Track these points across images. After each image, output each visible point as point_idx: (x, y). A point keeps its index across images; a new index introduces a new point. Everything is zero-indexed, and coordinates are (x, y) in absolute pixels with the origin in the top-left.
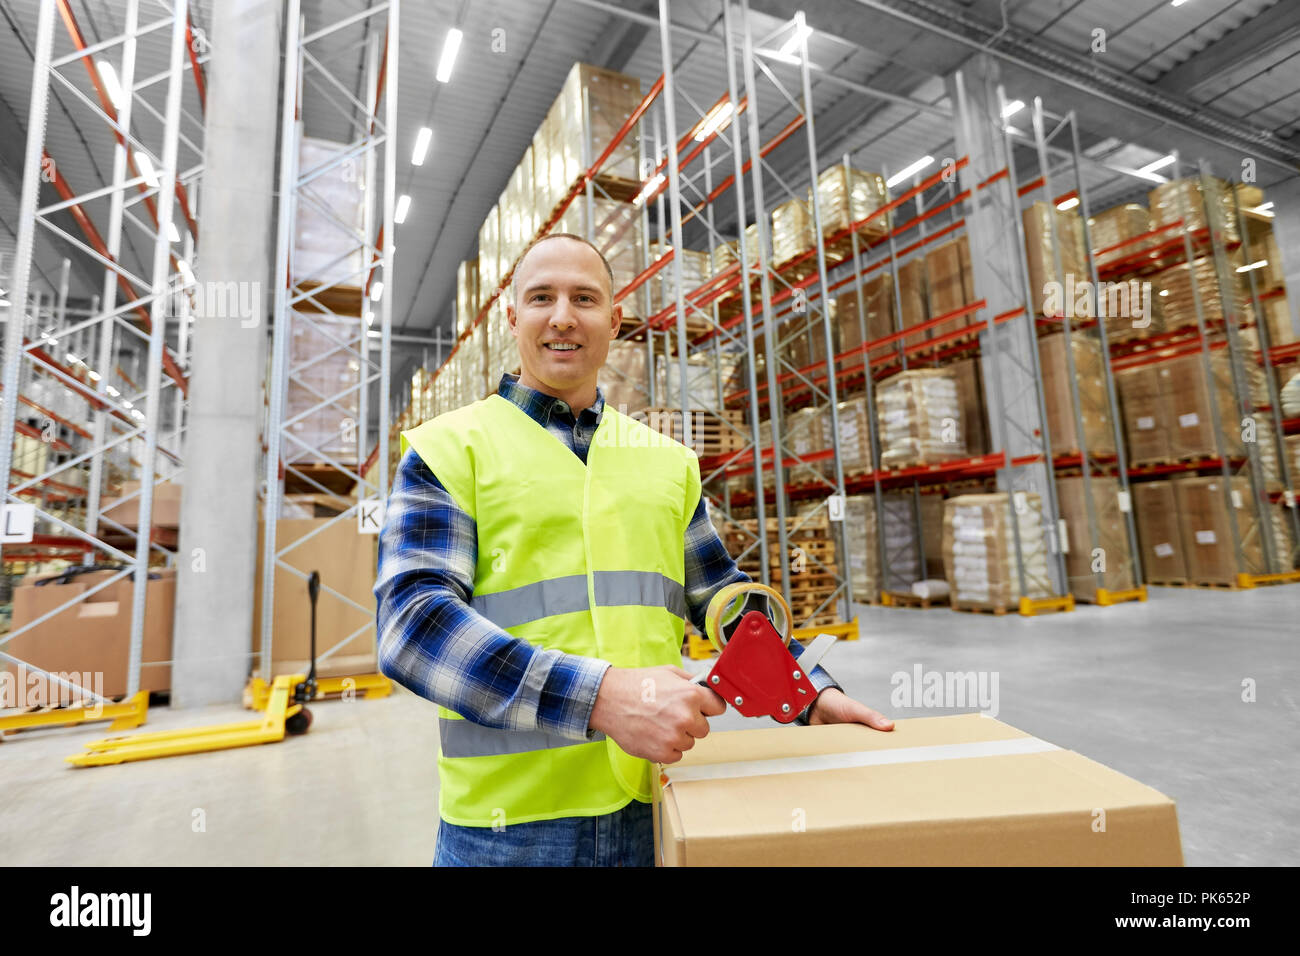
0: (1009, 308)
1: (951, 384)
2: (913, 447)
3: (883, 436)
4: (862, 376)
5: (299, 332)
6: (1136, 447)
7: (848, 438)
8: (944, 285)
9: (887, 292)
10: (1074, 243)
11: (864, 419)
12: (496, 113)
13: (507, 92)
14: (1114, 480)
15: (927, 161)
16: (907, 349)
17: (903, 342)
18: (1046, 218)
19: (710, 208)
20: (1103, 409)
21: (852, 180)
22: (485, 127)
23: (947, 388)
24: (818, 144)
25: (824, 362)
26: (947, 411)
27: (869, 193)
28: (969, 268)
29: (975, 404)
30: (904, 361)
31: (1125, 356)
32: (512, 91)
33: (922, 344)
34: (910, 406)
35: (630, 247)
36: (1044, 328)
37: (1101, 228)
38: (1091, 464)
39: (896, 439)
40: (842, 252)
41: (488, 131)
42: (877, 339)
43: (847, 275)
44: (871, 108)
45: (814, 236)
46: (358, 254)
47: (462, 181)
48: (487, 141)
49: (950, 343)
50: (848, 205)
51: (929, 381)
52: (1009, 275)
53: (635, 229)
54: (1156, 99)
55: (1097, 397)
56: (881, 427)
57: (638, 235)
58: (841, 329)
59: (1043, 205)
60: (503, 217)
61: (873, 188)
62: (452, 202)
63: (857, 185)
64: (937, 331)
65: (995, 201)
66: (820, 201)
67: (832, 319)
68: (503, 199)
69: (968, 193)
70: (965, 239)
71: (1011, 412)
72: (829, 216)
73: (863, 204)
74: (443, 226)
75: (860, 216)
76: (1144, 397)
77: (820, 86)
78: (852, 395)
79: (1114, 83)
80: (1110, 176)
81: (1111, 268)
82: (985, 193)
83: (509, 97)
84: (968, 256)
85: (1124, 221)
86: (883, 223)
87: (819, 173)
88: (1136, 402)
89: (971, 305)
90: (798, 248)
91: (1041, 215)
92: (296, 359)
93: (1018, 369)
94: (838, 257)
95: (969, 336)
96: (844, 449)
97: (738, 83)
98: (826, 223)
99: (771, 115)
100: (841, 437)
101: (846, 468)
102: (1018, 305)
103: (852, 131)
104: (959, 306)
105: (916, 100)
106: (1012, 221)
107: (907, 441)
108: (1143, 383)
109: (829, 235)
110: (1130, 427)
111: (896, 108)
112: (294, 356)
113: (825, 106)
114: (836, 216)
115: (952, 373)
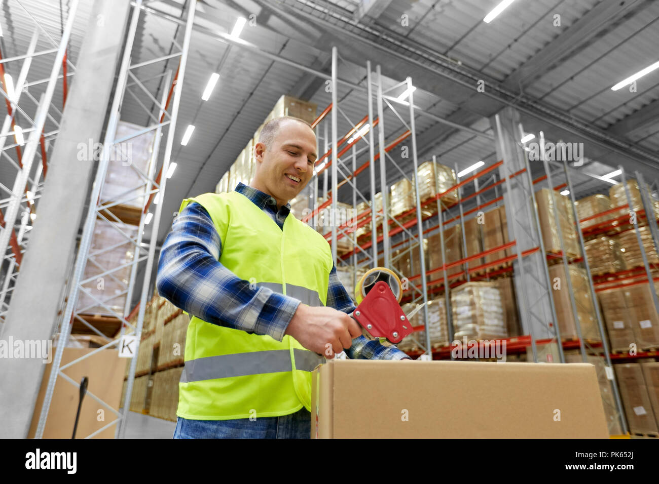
0: (530, 248)
1: (497, 292)
2: (474, 329)
3: (455, 322)
4: (443, 286)
5: (99, 231)
6: (614, 340)
7: (434, 323)
8: (492, 233)
9: (458, 236)
10: (567, 213)
11: (444, 311)
12: (234, 120)
13: (241, 109)
14: (602, 358)
15: (480, 164)
16: (470, 270)
17: (467, 265)
18: (550, 197)
19: (355, 179)
20: (591, 312)
21: (437, 170)
22: (226, 128)
23: (494, 294)
24: (418, 150)
25: (419, 275)
26: (495, 309)
27: (447, 177)
28: (506, 224)
29: (512, 305)
30: (468, 277)
31: (602, 283)
32: (244, 109)
33: (479, 267)
34: (472, 304)
35: (306, 198)
36: (552, 261)
37: (582, 206)
38: (587, 347)
39: (464, 324)
40: (432, 211)
41: (227, 130)
42: (451, 262)
43: (434, 225)
44: (448, 132)
45: (415, 201)
46: (143, 189)
47: (209, 156)
48: (226, 135)
49: (496, 267)
50: (435, 184)
51: (484, 289)
52: (530, 228)
53: (309, 189)
54: (608, 138)
55: (586, 304)
56: (454, 317)
57: (311, 191)
58: (430, 257)
59: (548, 190)
60: (231, 179)
61: (449, 175)
62: (201, 168)
63: (441, 173)
64: (488, 259)
65: (520, 186)
66: (419, 181)
67: (425, 251)
68: (233, 168)
69: (504, 180)
70: (503, 207)
71: (534, 310)
72: (424, 190)
73: (444, 184)
74: (194, 182)
75: (442, 190)
76: (616, 308)
77: (420, 118)
78: (436, 297)
79: (584, 128)
80: (586, 179)
81: (590, 230)
82: (514, 181)
83: (242, 112)
84: (505, 217)
85: (596, 203)
86: (456, 196)
87: (418, 166)
88: (611, 311)
89: (507, 244)
90: (405, 207)
91: (547, 195)
92: (94, 248)
93: (537, 284)
94: (429, 214)
95: (507, 263)
96: (432, 330)
97: (374, 114)
98: (422, 193)
99: (391, 133)
100: (429, 322)
101: (433, 342)
102: (535, 246)
103: (438, 144)
104: (500, 244)
105: (473, 129)
106: (530, 197)
107: (471, 326)
108: (615, 299)
109: (424, 200)
110: (609, 327)
111: (462, 133)
112: (93, 245)
113: (423, 130)
114: (428, 189)
115: (497, 285)
